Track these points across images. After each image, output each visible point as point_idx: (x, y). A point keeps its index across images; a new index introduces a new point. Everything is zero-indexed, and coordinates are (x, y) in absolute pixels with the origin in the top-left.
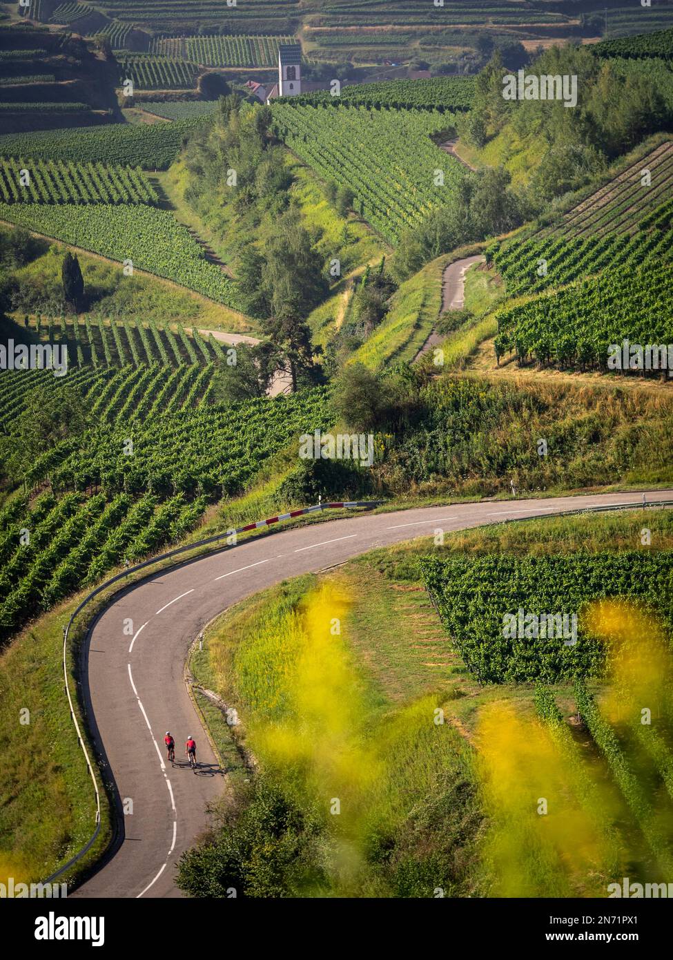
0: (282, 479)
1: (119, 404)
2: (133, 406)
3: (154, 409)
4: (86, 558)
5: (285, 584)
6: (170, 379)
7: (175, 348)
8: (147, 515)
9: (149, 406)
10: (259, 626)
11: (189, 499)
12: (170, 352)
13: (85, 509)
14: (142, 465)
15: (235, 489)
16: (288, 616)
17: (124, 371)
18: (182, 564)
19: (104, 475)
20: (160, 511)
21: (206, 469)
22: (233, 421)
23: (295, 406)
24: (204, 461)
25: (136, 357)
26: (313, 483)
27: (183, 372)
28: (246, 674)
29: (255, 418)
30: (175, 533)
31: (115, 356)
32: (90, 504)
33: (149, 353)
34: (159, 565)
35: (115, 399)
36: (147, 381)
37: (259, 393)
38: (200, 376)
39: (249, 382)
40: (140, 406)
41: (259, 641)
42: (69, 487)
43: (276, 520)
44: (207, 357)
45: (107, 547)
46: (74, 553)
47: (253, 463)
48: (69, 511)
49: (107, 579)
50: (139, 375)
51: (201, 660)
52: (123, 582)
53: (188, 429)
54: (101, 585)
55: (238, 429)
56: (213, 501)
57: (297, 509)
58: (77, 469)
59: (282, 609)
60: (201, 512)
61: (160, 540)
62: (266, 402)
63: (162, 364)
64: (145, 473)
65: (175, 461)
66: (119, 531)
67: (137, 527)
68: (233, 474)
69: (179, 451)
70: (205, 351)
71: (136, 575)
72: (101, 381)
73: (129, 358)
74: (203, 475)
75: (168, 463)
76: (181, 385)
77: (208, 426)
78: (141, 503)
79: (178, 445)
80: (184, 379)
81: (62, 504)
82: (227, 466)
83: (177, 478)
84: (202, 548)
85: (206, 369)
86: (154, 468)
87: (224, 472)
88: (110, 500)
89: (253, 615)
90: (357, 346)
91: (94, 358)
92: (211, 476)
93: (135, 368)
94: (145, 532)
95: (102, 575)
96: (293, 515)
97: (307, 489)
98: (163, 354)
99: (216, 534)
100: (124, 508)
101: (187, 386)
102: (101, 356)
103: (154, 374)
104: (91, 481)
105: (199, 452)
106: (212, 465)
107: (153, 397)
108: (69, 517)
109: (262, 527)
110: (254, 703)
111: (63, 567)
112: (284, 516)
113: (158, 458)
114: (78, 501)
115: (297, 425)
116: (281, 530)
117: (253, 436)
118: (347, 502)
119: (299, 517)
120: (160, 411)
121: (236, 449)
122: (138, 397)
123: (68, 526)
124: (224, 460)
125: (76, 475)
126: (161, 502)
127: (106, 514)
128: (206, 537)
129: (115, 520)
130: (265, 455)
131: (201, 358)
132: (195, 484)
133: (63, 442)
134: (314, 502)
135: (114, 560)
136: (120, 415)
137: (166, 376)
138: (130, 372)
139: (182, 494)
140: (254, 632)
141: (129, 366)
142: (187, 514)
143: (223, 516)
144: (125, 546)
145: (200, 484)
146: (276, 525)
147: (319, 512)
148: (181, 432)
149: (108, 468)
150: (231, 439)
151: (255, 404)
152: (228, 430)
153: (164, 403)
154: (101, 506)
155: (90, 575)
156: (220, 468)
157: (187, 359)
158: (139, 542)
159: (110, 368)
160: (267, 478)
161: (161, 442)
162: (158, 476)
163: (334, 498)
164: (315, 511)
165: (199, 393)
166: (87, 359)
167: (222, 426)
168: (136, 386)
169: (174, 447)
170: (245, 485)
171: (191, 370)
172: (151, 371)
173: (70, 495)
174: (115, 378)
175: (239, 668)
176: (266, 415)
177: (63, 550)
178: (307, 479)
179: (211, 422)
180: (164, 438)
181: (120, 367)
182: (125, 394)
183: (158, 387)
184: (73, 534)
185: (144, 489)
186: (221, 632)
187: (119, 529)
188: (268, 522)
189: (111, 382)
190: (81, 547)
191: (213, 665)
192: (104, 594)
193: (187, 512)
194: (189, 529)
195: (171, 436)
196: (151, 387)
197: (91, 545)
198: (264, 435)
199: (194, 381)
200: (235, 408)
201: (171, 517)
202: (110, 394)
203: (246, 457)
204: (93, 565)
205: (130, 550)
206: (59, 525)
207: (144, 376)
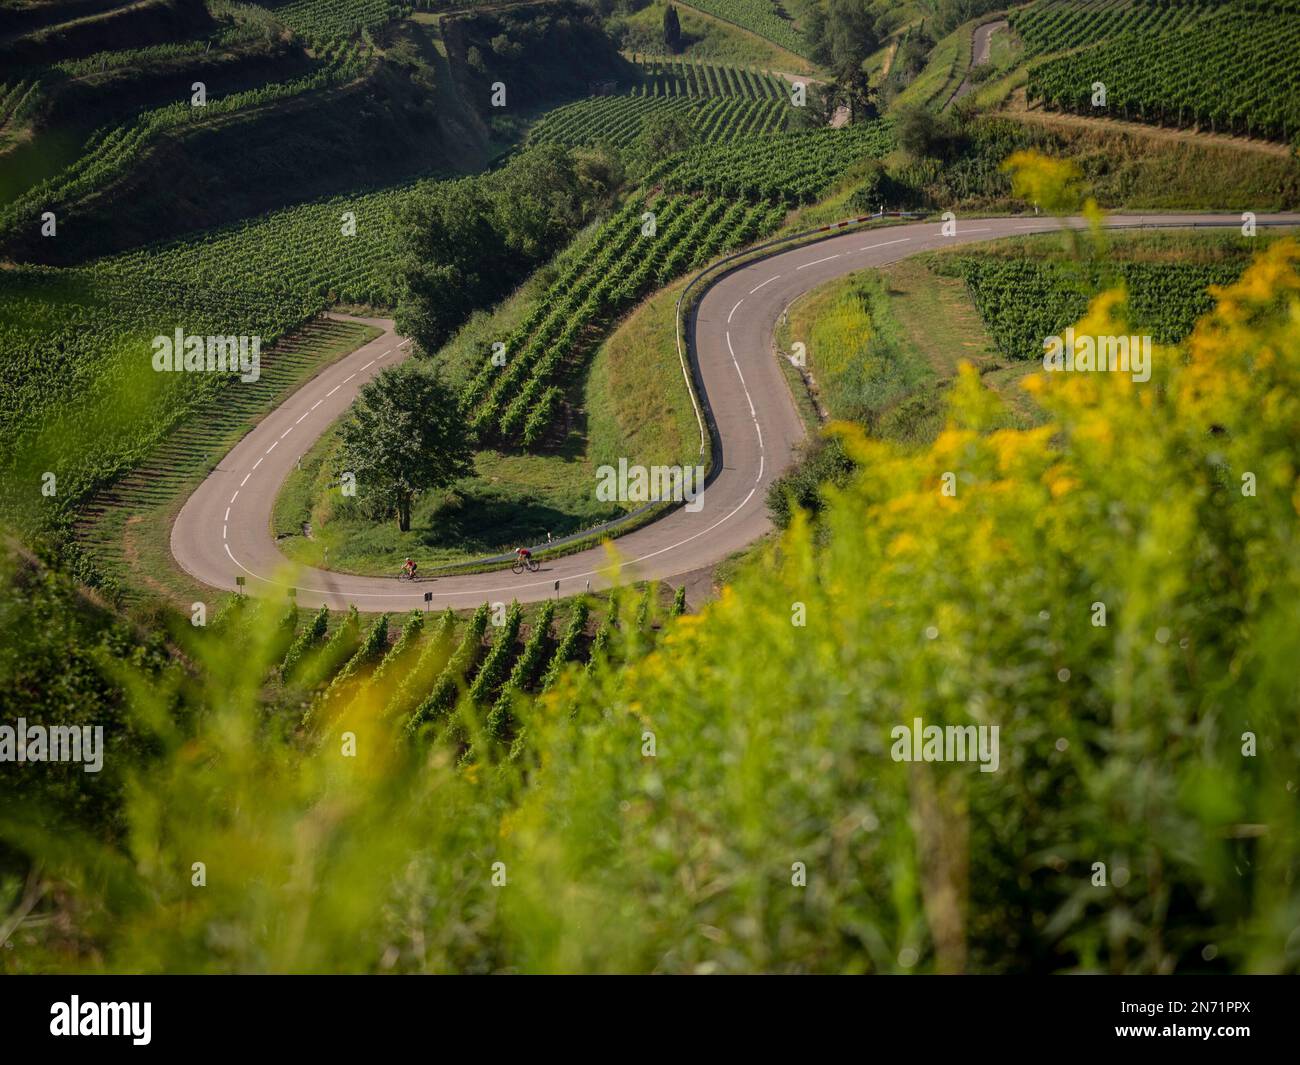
0: (852, 191)
1: (710, 128)
2: (721, 129)
3: (738, 133)
4: (693, 247)
5: (852, 275)
6: (751, 110)
7: (754, 85)
8: (741, 216)
9: (733, 130)
10: (831, 307)
11: (774, 204)
12: (750, 88)
13: (692, 208)
14: (736, 176)
15: (810, 199)
16: (854, 300)
17: (713, 101)
18: (771, 255)
19: (707, 183)
20: (750, 214)
21: (787, 182)
22: (808, 145)
23: (856, 135)
24: (786, 175)
25: (722, 91)
26: (876, 196)
27: (760, 105)
28: (820, 344)
29: (826, 142)
30: (762, 231)
31: (706, 90)
32: (695, 205)
33: (733, 88)
34: (752, 255)
35: (706, 124)
36: (732, 110)
37: (825, 123)
38: (774, 108)
39: (817, 114)
40: (726, 130)
41: (831, 319)
42: (677, 190)
43: (846, 224)
44: (779, 93)
45: (709, 239)
46: (683, 242)
47: (825, 179)
48: (679, 210)
49: (711, 264)
50: (726, 106)
51: (785, 331)
52: (724, 267)
53: (772, 149)
54: (706, 269)
55: (812, 151)
56: (793, 207)
57: (863, 216)
58: (685, 177)
59: (849, 294)
60: (784, 215)
61: (750, 237)
62: (834, 130)
63: (743, 97)
64: (738, 183)
65: (763, 174)
66: (719, 227)
67: (732, 225)
68: (809, 186)
69: (765, 166)
70: (778, 89)
71: (735, 262)
72: (695, 108)
73: (717, 90)
74: (785, 186)
75: (757, 175)
76: (759, 115)
77: (788, 148)
78: (736, 206)
79: (764, 162)
80: (762, 109)
81: (673, 204)
82: (804, 180)
83: (764, 188)
84: (787, 243)
85: (779, 103)
86: (746, 179)
87: (801, 184)
88: (711, 202)
89: (827, 299)
90: (901, 89)
91: (689, 90)
92: (791, 187)
93: (722, 100)
94: (739, 229)
95: (707, 262)
96: (860, 221)
97: (872, 201)
98: (744, 89)
99: (798, 233)
100: (722, 209)
101: (764, 116)
102: (695, 90)
103: (738, 105)
104: (695, 187)
105: (782, 168)
106: (792, 179)
107: (736, 123)
108: (679, 214)
109: (835, 229)
110: (826, 367)
111: (674, 253)
112: (852, 221)
113: (748, 170)
114: (686, 202)
115: (859, 150)
116: (850, 232)
117: (824, 157)
118: (903, 212)
119: (864, 223)
120: (743, 135)
121: (811, 167)
122: (724, 123)
123: (678, 221)
124: (801, 175)
125: (684, 181)
126: (752, 205)
127: (708, 213)
128: (790, 235)
129: (715, 218)
130: (833, 173)
131: (774, 94)
132: (778, 193)
133: (673, 155)
134: (877, 211)
135: (714, 250)
136: (711, 136)
137: (747, 107)
138: (718, 102)
139: (769, 200)
140: (827, 311)
141: (717, 98)
142: (773, 216)
143: (804, 219)
144: (724, 239)
145: (782, 193)
146: (846, 228)
147: (879, 220)
148: (766, 152)
149: (709, 177)
150: (807, 158)
151: (825, 132)
152: (804, 151)
153: (745, 129)
154: (704, 207)
155: (695, 260)
156: (798, 181)
157: (763, 94)
158: (735, 236)
159: (701, 99)
160: (839, 190)
161: (751, 159)
162: (749, 185)
163: (892, 209)
164: (877, 218)
165: (774, 122)
166: (684, 92)
167: (799, 148)
168: (724, 114)
169: (761, 163)
170: (818, 195)
171: (767, 103)
172: (735, 102)
173: (679, 198)
174: (707, 107)
175: (815, 340)
176: (834, 141)
177: (674, 240)
178: (872, 192)
179: (790, 145)
180: (754, 156)
181: (710, 99)
182: (715, 119)
183: (741, 115)
184: (683, 228)
185: (738, 195)
186: (801, 310)
187: (719, 226)
188: (840, 225)
189: (703, 110)
190: (688, 238)
191: (794, 336)
192: (709, 276)
193: (772, 215)
194: (775, 228)
195: (759, 154)
196: (735, 115)
197: (696, 237)
198: (832, 157)
199: (769, 112)
200: (809, 134)
201: (760, 219)
202: (703, 120)
203: (819, 173)
204: (698, 253)
205: (727, 243)
206: (671, 220)
207: (729, 107)
